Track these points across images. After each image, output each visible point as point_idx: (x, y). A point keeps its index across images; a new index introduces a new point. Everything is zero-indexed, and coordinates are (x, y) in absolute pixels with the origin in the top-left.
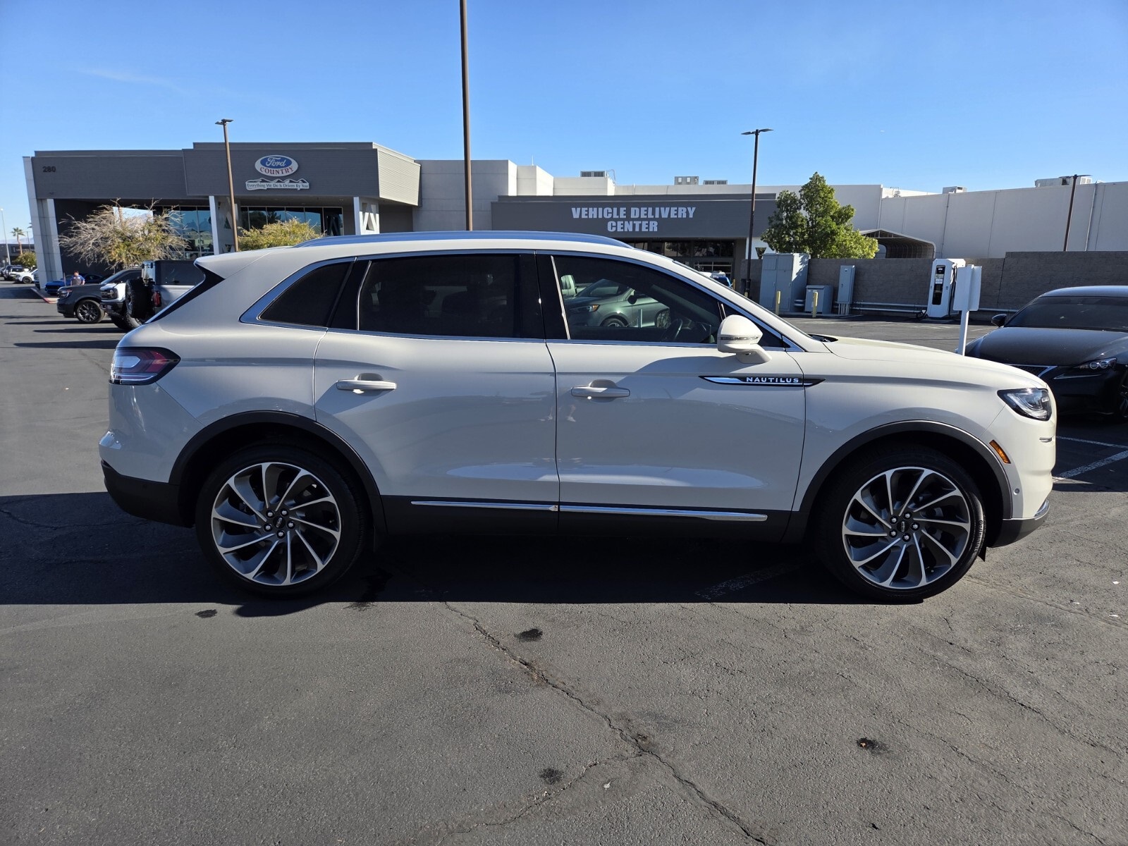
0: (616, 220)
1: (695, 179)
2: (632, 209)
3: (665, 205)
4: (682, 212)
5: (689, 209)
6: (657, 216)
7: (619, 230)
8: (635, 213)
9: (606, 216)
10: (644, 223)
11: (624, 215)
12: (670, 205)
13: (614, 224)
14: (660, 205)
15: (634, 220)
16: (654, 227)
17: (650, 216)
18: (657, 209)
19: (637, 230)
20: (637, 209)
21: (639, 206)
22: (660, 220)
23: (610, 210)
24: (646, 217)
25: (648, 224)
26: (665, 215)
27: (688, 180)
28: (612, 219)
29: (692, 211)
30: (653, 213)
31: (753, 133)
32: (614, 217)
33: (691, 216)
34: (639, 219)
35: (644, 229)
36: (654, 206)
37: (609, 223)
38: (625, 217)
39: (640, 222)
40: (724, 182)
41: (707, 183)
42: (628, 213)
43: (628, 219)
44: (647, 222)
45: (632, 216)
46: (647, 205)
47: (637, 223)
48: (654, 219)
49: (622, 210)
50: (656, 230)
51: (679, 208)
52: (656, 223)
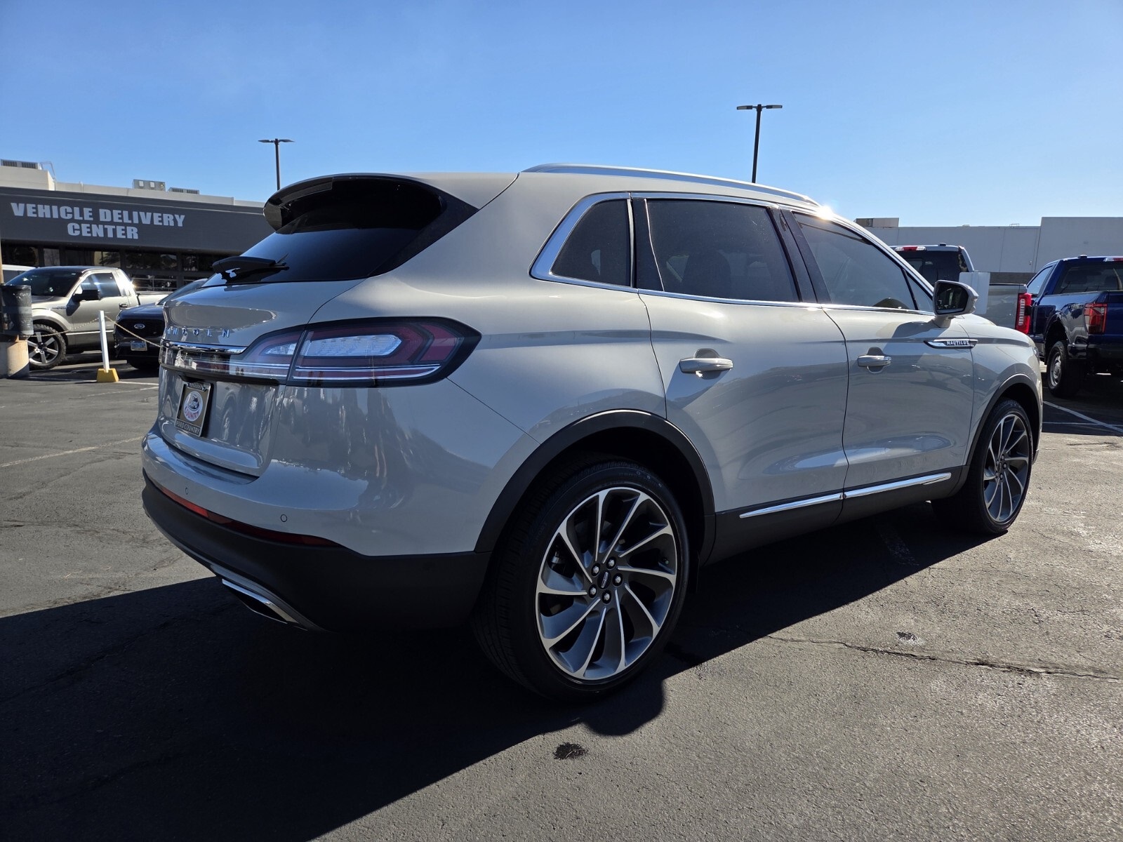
0: (79, 222)
1: (160, 185)
2: (101, 210)
3: (146, 210)
4: (168, 220)
5: (177, 216)
6: (136, 221)
7: (85, 234)
8: (104, 214)
9: (63, 216)
10: (119, 229)
11: (90, 216)
12: (153, 210)
13: (77, 226)
14: (139, 209)
15: (104, 223)
16: (133, 233)
17: (126, 220)
18: (135, 214)
19: (110, 235)
20: (108, 212)
21: (111, 208)
22: (140, 226)
23: (69, 209)
24: (121, 221)
25: (125, 230)
26: (146, 221)
27: (152, 185)
28: (73, 220)
29: (180, 220)
30: (131, 217)
31: (272, 142)
32: (76, 218)
33: (180, 224)
34: (112, 223)
35: (120, 235)
36: (130, 210)
37: (70, 226)
38: (92, 219)
39: (114, 227)
40: (196, 192)
41: (175, 190)
42: (96, 215)
43: (96, 220)
44: (123, 228)
45: (102, 219)
46: (122, 208)
47: (110, 228)
48: (132, 225)
49: (87, 211)
50: (136, 237)
51: (164, 215)
52: (135, 230)
